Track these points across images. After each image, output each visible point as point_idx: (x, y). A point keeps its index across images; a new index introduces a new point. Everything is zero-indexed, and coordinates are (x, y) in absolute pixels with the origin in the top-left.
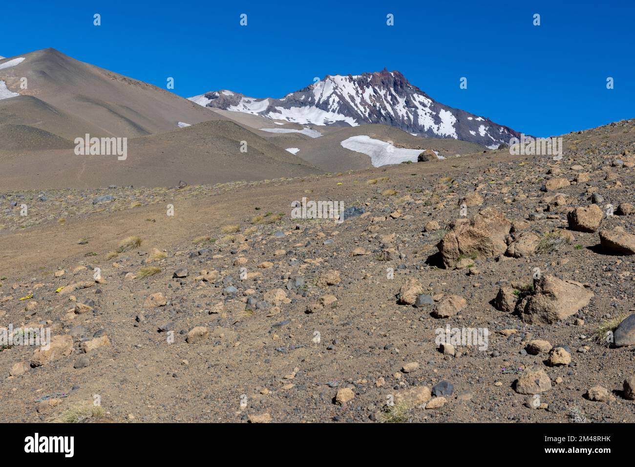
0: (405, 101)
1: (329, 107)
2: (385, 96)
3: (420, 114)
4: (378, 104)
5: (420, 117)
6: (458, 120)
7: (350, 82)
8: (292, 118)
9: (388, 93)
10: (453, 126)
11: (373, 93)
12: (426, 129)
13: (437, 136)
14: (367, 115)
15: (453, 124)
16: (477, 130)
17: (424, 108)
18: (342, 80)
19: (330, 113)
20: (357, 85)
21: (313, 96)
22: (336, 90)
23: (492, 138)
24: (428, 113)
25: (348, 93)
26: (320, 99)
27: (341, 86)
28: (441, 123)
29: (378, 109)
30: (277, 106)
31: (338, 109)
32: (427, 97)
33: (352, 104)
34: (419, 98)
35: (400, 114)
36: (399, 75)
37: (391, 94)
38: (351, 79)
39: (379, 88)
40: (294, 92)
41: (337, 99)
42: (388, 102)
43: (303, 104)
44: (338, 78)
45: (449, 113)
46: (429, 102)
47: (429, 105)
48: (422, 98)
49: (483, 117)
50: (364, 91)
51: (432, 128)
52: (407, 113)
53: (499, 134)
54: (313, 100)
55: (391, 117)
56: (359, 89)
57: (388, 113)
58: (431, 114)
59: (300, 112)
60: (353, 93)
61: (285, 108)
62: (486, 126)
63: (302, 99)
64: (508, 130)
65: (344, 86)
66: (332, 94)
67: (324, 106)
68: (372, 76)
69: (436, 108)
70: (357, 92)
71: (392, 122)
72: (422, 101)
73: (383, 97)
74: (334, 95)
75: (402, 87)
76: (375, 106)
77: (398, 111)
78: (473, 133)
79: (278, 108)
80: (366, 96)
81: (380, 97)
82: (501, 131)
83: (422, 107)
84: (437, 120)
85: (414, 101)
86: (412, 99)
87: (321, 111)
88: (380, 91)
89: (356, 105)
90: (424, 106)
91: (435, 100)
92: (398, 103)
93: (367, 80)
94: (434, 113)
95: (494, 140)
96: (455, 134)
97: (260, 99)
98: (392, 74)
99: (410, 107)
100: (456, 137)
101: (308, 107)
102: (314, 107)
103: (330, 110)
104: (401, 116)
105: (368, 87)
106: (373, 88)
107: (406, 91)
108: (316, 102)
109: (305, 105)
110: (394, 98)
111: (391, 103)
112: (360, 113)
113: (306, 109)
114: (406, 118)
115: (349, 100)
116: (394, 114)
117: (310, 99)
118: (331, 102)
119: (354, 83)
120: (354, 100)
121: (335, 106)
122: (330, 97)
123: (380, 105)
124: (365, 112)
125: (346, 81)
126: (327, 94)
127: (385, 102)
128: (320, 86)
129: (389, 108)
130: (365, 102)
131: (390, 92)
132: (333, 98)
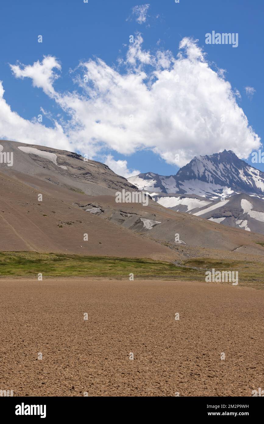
1: (207, 179)
3: (255, 180)
5: (256, 182)
11: (224, 168)
18: (203, 159)
20: (213, 163)
22: (205, 167)
24: (260, 179)
25: (212, 169)
26: (198, 174)
27: (205, 164)
29: (231, 178)
33: (217, 176)
34: (250, 170)
35: (244, 180)
37: (234, 167)
39: (225, 163)
42: (234, 173)
50: (219, 167)
52: (247, 180)
55: (240, 183)
57: (237, 180)
58: (262, 180)
60: (214, 168)
67: (204, 179)
68: (219, 156)
69: (263, 176)
70: (216, 167)
71: (243, 187)
72: (253, 171)
73: (230, 169)
74: (207, 171)
77: (242, 179)
80: (222, 170)
81: (228, 170)
83: (255, 176)
85: (248, 172)
86: (247, 170)
87: (202, 182)
89: (219, 176)
90: (256, 174)
92: (239, 173)
93: (217, 159)
99: (247, 176)
102: (198, 180)
103: (209, 181)
105: (220, 164)
110: (236, 170)
111: (236, 173)
118: (207, 176)
119: (211, 161)
120: (217, 174)
121: (211, 179)
122: (204, 173)
123: (231, 175)
124: (227, 181)
125: (206, 160)
126: (202, 170)
127: (232, 173)
128: (194, 165)
129: (236, 177)
130: (223, 174)
131: (233, 166)
132: (207, 173)
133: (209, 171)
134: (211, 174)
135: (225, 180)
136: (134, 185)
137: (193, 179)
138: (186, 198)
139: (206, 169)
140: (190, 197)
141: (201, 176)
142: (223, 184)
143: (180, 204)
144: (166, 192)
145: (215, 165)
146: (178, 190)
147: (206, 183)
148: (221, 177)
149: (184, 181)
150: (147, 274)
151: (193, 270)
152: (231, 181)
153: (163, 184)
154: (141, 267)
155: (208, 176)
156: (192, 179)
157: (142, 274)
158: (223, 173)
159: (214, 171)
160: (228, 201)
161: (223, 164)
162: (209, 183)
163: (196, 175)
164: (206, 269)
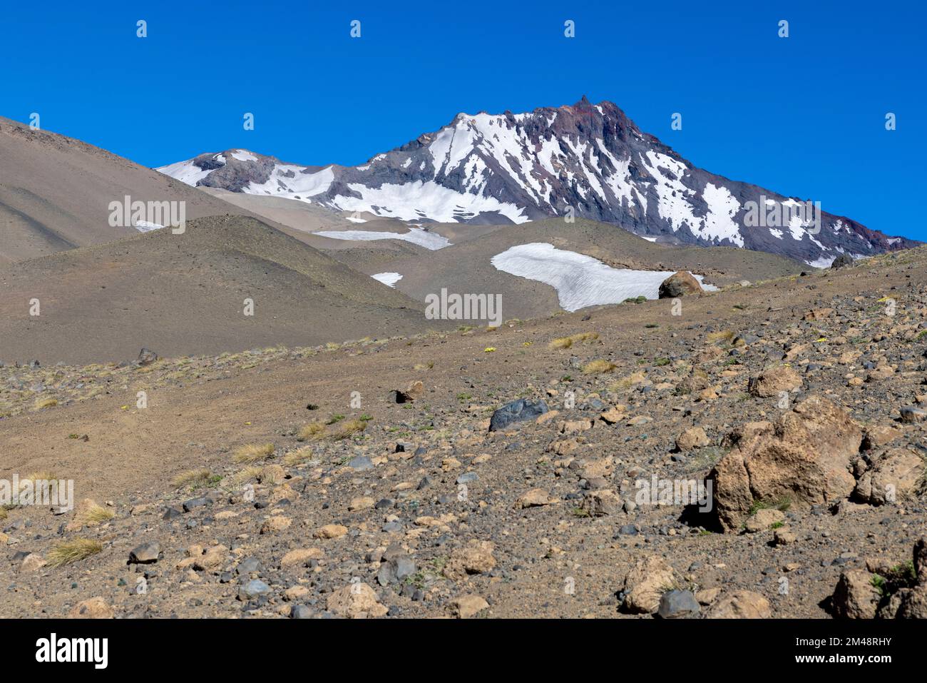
0: (629, 168)
1: (465, 182)
2: (586, 156)
3: (661, 196)
4: (570, 175)
5: (661, 201)
7: (508, 127)
8: (384, 208)
9: (592, 150)
10: (733, 219)
11: (558, 151)
12: (675, 227)
13: (700, 240)
14: (547, 198)
15: (733, 215)
17: (670, 182)
18: (491, 123)
19: (468, 196)
20: (524, 134)
21: (429, 160)
22: (479, 146)
23: (819, 243)
24: (680, 191)
25: (505, 153)
26: (443, 167)
27: (489, 136)
28: (708, 214)
30: (352, 182)
31: (484, 185)
32: (676, 157)
33: (514, 175)
34: (658, 161)
35: (619, 195)
36: (615, 112)
37: (598, 153)
38: (511, 122)
39: (573, 139)
40: (387, 152)
41: (482, 165)
42: (591, 170)
43: (407, 177)
44: (483, 120)
45: (724, 192)
46: (680, 168)
47: (680, 175)
48: (665, 161)
49: (797, 199)
50: (539, 148)
51: (688, 224)
52: (633, 193)
53: (833, 235)
54: (430, 168)
55: (598, 202)
56: (528, 142)
57: (593, 194)
58: (685, 194)
59: (401, 193)
61: (369, 187)
63: (406, 166)
64: (853, 225)
65: (495, 136)
66: (471, 154)
67: (454, 181)
68: (555, 115)
69: (695, 180)
70: (525, 148)
71: (601, 213)
72: (665, 166)
73: (581, 159)
74: (475, 156)
75: (620, 137)
76: (563, 179)
77: (615, 189)
78: (777, 234)
79: (354, 187)
80: (545, 158)
81: (574, 158)
82: (837, 228)
83: (667, 180)
84: (700, 207)
85: (647, 167)
86: (644, 162)
87: (446, 191)
88: (575, 145)
89: (522, 177)
90: (670, 176)
91: (694, 164)
92: (614, 171)
93: (546, 123)
94: (693, 193)
95: (824, 248)
96: (739, 236)
97: (313, 168)
98: (600, 109)
99: (641, 180)
100: (740, 243)
101: (419, 182)
102: (432, 183)
103: (468, 189)
104: (620, 200)
105: (548, 138)
107: (630, 146)
108: (436, 172)
109: (413, 180)
110: (604, 161)
111: (599, 171)
112: (531, 193)
113: (415, 188)
114: (631, 204)
115: (508, 167)
116: (606, 195)
117: (422, 166)
118: (468, 172)
121: (477, 180)
122: (465, 160)
123: (573, 177)
124: (542, 192)
125: (500, 125)
126: (461, 154)
127: (584, 170)
128: (445, 137)
129: (595, 183)
130: (543, 171)
132: (473, 162)
134: (487, 168)
135: (537, 188)
139: (474, 152)
141: (447, 172)
148: (528, 177)
155: (474, 170)
158: (546, 166)
159: (509, 159)
161: (560, 140)
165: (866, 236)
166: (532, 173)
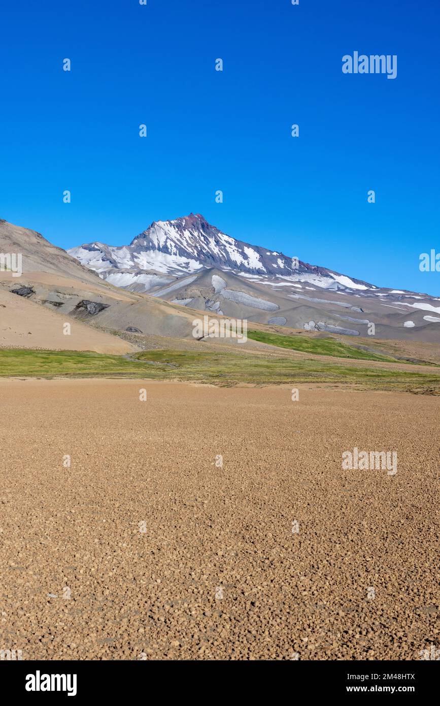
0: (215, 241)
1: (170, 251)
3: (229, 251)
5: (230, 253)
6: (261, 255)
7: (171, 226)
9: (200, 234)
10: (259, 260)
11: (190, 236)
12: (239, 265)
14: (196, 255)
16: (277, 263)
17: (231, 246)
18: (165, 225)
19: (175, 256)
20: (177, 229)
21: (152, 242)
22: (167, 235)
23: (289, 269)
24: (235, 250)
25: (175, 237)
26: (159, 245)
27: (167, 231)
28: (249, 259)
29: (200, 249)
30: (134, 252)
31: (177, 252)
32: (229, 236)
33: (182, 246)
34: (224, 238)
35: (215, 252)
36: (203, 218)
38: (171, 224)
39: (192, 230)
41: (172, 243)
42: (203, 242)
43: (147, 249)
44: (162, 224)
45: (251, 250)
46: (232, 241)
47: (233, 243)
48: (225, 238)
49: (277, 252)
50: (184, 234)
51: (243, 263)
52: (220, 251)
55: (210, 255)
57: (208, 252)
58: (238, 251)
59: (148, 255)
60: (178, 237)
62: (282, 260)
63: (145, 245)
65: (169, 231)
67: (165, 250)
68: (184, 221)
69: (239, 245)
71: (214, 260)
72: (226, 240)
73: (198, 238)
74: (169, 240)
75: (208, 228)
76: (197, 247)
77: (213, 250)
78: (275, 266)
79: (136, 254)
80: (188, 239)
81: (196, 238)
83: (229, 245)
84: (245, 256)
85: (220, 240)
86: (219, 238)
87: (164, 254)
88: (194, 232)
89: (185, 247)
90: (230, 244)
91: (236, 238)
92: (210, 242)
93: (182, 224)
94: (240, 250)
95: (292, 270)
96: (263, 267)
98: (197, 217)
99: (220, 246)
100: (265, 270)
102: (157, 251)
104: (217, 254)
105: (185, 231)
106: (188, 230)
107: (212, 232)
108: (157, 246)
110: (206, 239)
111: (206, 243)
114: (221, 255)
115: (179, 243)
116: (211, 252)
117: (151, 244)
119: (174, 227)
120: (181, 243)
121: (174, 250)
122: (166, 242)
123: (199, 245)
124: (194, 252)
125: (168, 226)
126: (163, 239)
127: (201, 242)
128: (153, 232)
129: (206, 247)
130: (190, 244)
131: (201, 234)
132: (169, 243)
133: (172, 240)
134: (174, 244)
135: (192, 251)
136: (76, 258)
137: (152, 251)
138: (142, 276)
139: (167, 238)
140: (148, 273)
141: (161, 247)
142: (189, 256)
143: (135, 283)
144: (116, 267)
145: (179, 232)
146: (133, 265)
147: (168, 256)
148: (187, 247)
149: (140, 253)
150: (87, 371)
151: (149, 365)
152: (200, 252)
153: (114, 257)
154: (81, 362)
155: (171, 246)
156: (150, 250)
157: (80, 372)
158: (189, 242)
159: (178, 240)
160: (195, 277)
161: (189, 231)
162: (172, 255)
163: (155, 245)
164: (166, 363)
165: (304, 265)
166: (187, 245)
